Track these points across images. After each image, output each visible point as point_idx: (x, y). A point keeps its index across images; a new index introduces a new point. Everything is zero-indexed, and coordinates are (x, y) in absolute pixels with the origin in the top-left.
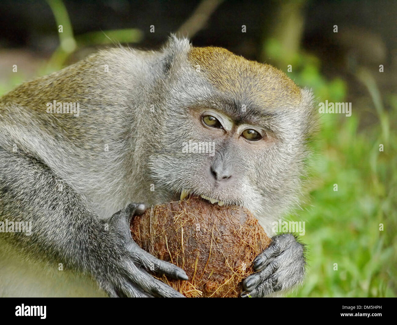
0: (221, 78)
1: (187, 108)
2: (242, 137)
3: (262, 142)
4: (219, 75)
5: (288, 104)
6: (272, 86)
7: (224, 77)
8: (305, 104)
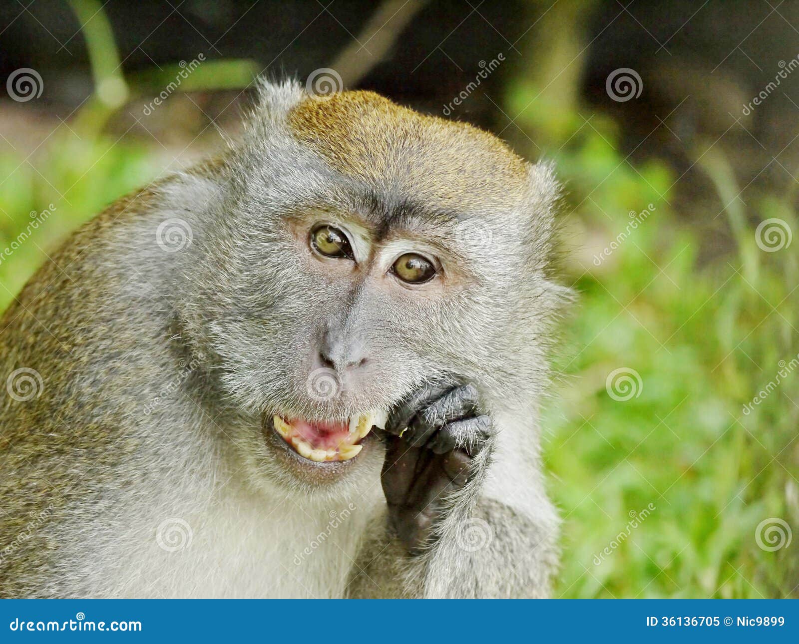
0: (348, 152)
1: (280, 218)
2: (392, 276)
3: (436, 285)
4: (345, 146)
5: (494, 201)
6: (459, 164)
7: (353, 149)
8: (535, 200)
